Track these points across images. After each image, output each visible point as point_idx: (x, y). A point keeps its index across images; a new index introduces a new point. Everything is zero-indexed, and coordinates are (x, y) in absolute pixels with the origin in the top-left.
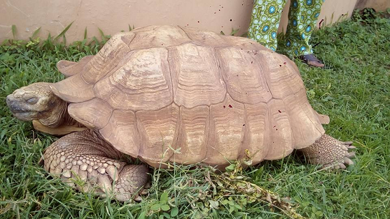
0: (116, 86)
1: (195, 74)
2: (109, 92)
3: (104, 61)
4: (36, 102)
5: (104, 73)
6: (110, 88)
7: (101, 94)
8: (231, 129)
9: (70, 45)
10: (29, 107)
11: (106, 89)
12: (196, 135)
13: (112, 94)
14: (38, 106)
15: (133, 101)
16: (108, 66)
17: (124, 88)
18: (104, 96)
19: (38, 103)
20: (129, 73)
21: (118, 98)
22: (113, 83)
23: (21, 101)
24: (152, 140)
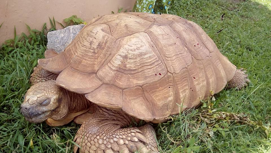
0: (117, 71)
1: (171, 47)
2: (113, 77)
3: (94, 52)
4: (50, 103)
5: (101, 62)
6: (113, 73)
7: (107, 80)
8: (201, 80)
9: (3, 44)
10: (44, 109)
11: (110, 75)
12: (184, 91)
13: (116, 77)
14: (52, 105)
15: (137, 78)
16: (102, 55)
17: (125, 70)
18: (110, 81)
19: (51, 103)
20: (126, 57)
21: (123, 79)
22: (114, 69)
23: (37, 106)
24: (160, 104)
